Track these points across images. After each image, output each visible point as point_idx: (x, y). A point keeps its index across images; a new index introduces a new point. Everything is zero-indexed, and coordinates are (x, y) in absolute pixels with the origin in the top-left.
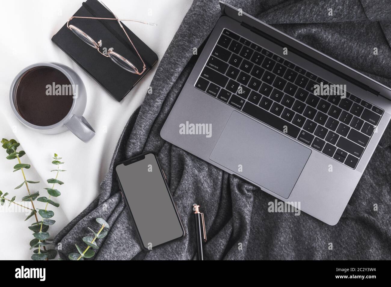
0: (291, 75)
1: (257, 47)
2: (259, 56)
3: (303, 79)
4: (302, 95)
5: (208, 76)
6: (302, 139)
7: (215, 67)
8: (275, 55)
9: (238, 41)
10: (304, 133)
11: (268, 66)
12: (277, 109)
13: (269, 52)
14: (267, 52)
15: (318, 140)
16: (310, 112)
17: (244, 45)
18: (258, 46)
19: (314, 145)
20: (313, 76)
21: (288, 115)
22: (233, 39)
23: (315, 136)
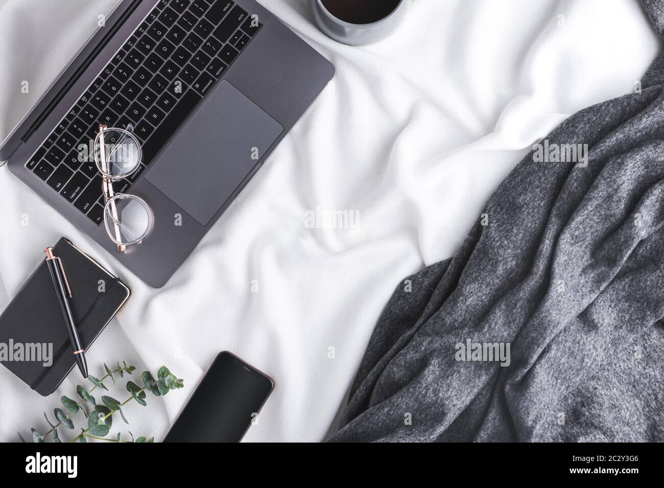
0: (111, 86)
1: (61, 126)
2: (75, 126)
3: (121, 71)
4: (143, 77)
5: (88, 204)
6: (204, 90)
7: (77, 191)
8: (78, 103)
9: (48, 150)
10: (197, 86)
11: (91, 116)
12: (155, 116)
13: (71, 111)
14: (72, 113)
15: (211, 68)
16: (169, 71)
17: (55, 144)
18: (60, 124)
19: (218, 73)
20: (119, 56)
21: (166, 102)
22: (43, 158)
23: (205, 70)
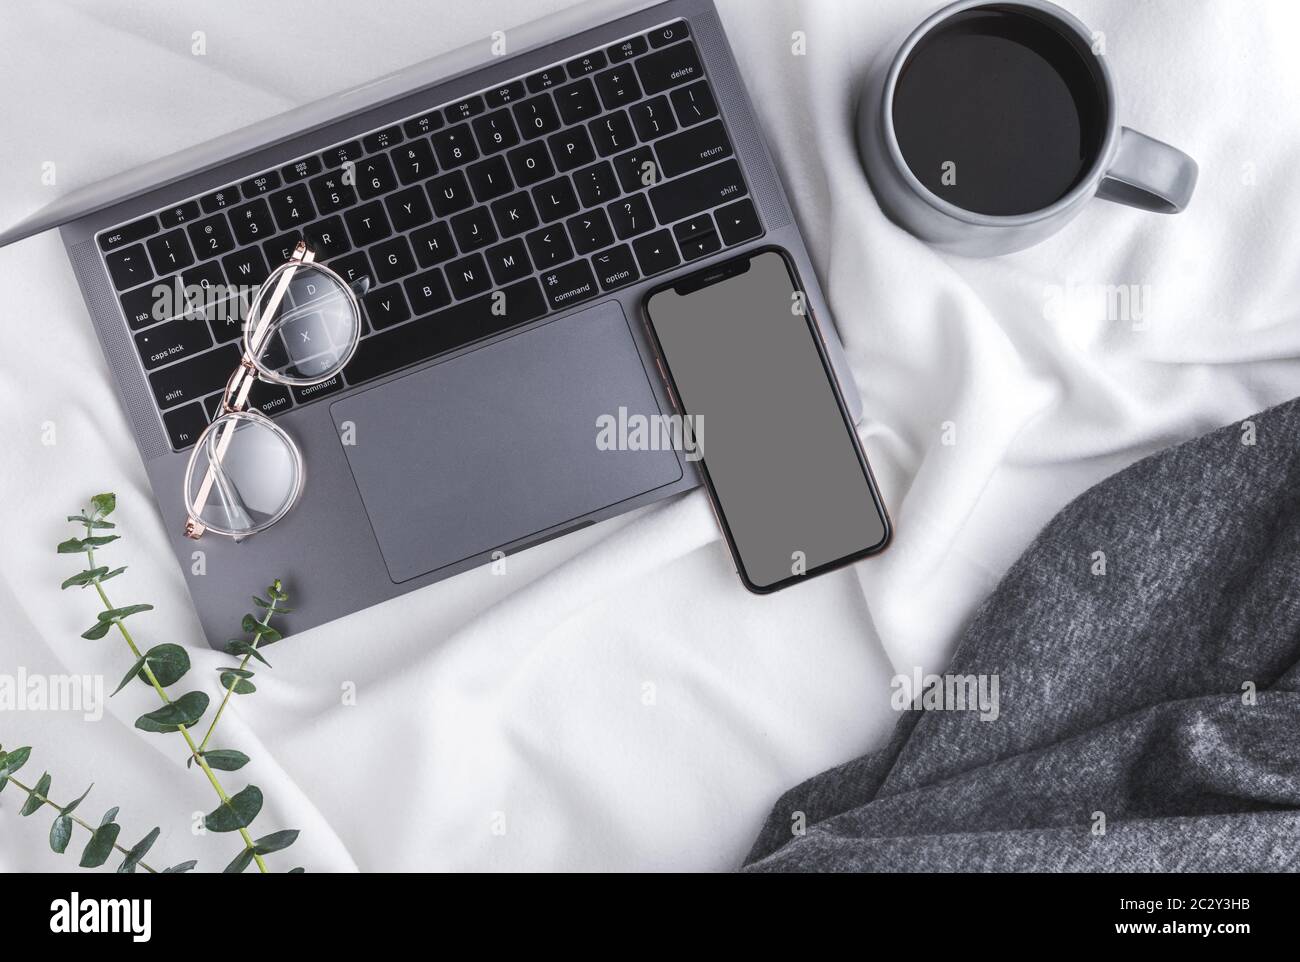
0: (372, 175)
1: (220, 197)
2: (249, 214)
3: (412, 155)
4: (450, 195)
5: (179, 393)
6: (562, 297)
7: (173, 351)
8: (284, 170)
9: (163, 231)
10: (553, 280)
11: (295, 213)
12: (427, 291)
13: (259, 178)
14: (259, 183)
15: (604, 260)
16: (513, 215)
17: (184, 226)
18: (219, 192)
19: (610, 280)
20: (426, 121)
21: (469, 276)
22: (143, 241)
23: (588, 256)
